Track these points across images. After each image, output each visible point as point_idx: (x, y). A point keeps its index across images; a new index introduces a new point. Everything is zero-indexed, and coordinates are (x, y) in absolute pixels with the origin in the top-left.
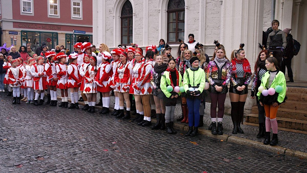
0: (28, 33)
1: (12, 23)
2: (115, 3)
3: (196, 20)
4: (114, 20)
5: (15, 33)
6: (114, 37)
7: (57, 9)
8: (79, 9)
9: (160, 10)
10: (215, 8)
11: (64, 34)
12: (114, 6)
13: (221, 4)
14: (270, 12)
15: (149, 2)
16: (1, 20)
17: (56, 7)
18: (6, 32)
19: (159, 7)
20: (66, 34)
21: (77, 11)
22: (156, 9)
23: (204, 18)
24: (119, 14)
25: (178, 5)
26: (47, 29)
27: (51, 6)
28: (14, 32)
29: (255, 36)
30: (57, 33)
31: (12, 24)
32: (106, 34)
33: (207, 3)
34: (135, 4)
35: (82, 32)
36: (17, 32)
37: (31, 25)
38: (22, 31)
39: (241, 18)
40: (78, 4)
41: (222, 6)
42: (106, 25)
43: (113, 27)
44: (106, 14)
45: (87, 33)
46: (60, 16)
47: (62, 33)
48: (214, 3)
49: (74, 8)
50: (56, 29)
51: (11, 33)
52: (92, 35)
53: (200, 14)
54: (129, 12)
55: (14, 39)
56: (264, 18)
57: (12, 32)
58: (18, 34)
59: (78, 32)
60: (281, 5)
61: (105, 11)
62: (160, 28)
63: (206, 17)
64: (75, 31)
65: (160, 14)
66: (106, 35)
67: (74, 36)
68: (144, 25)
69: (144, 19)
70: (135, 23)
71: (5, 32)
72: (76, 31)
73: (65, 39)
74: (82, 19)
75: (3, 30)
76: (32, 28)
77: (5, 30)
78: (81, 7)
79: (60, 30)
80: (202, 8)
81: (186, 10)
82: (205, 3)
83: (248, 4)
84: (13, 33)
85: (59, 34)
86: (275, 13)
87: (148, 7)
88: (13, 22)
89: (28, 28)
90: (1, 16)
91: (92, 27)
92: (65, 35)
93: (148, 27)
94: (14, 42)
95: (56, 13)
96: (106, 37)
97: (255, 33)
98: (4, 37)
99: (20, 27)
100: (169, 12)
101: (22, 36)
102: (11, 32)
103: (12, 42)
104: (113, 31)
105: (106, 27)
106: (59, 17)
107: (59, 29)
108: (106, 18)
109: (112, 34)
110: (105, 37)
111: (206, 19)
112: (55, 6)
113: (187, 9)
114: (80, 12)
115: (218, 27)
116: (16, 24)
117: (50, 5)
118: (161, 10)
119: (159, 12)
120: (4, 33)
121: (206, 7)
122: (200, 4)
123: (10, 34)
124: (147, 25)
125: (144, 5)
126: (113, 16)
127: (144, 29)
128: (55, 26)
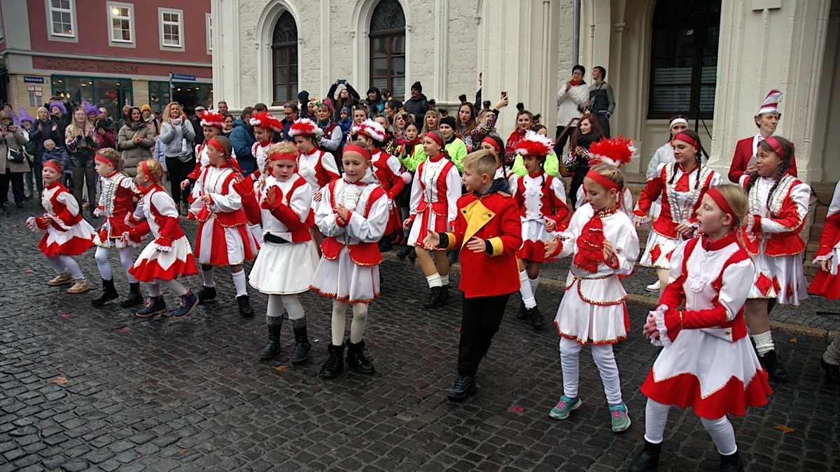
0: (67, 81)
1: (31, 58)
2: (259, 17)
3: (428, 53)
4: (259, 52)
5: (37, 80)
6: (260, 87)
7: (128, 28)
8: (176, 28)
9: (354, 33)
10: (466, 31)
11: (145, 81)
12: (259, 23)
13: (478, 24)
14: (571, 41)
15: (331, 15)
16: (5, 52)
17: (125, 25)
18: (18, 79)
19: (352, 26)
20: (150, 82)
21: (172, 32)
22: (346, 29)
23: (445, 50)
24: (268, 41)
25: (392, 23)
26: (109, 72)
27: (116, 22)
28: (36, 78)
29: (544, 87)
30: (130, 81)
31: (30, 60)
32: (241, 81)
33: (449, 20)
34: (303, 19)
35: (188, 78)
36: (42, 79)
37: (73, 61)
38: (53, 77)
39: (518, 52)
40: (175, 18)
41: (479, 27)
42: (241, 63)
43: (256, 68)
44: (240, 38)
45: (198, 80)
46: (134, 42)
47: (141, 81)
48: (464, 22)
49: (165, 25)
50: (127, 70)
51: (29, 80)
52: (212, 84)
53: (437, 41)
54: (290, 36)
55: (37, 94)
56: (559, 52)
57: (31, 78)
58: (45, 81)
59: (179, 77)
60: (590, 29)
61: (238, 34)
62: (355, 69)
63: (448, 47)
64: (173, 75)
65: (355, 41)
66: (241, 84)
67: (172, 86)
68: (322, 63)
69: (321, 50)
70: (302, 58)
71: (15, 78)
72: (175, 76)
73: (148, 92)
74: (183, 50)
75: (11, 74)
76: (76, 70)
77: (16, 74)
78: (180, 24)
79: (137, 73)
80: (440, 30)
81: (407, 32)
82: (446, 19)
83: (530, 27)
84: (34, 80)
85: (133, 82)
86: (580, 44)
87: (331, 26)
88: (33, 56)
89: (66, 69)
90: (5, 42)
91: (211, 68)
92: (147, 83)
93: (331, 66)
94: (36, 99)
95: (126, 36)
96: (241, 88)
97: (544, 81)
98: (14, 89)
99: (50, 68)
100: (372, 37)
101: (53, 86)
102: (28, 78)
103: (32, 101)
104: (256, 75)
105: (240, 67)
106: (134, 46)
107: (135, 72)
108: (240, 48)
109: (255, 82)
110: (239, 86)
111: (448, 52)
112: (123, 21)
113: (410, 31)
114: (180, 35)
115: (473, 69)
116: (38, 61)
117: (114, 20)
118: (356, 33)
119: (353, 37)
120: (12, 80)
121: (449, 28)
122: (437, 22)
123: (26, 81)
124: (328, 63)
125: (321, 21)
126: (256, 44)
127: (321, 71)
128: (125, 64)
